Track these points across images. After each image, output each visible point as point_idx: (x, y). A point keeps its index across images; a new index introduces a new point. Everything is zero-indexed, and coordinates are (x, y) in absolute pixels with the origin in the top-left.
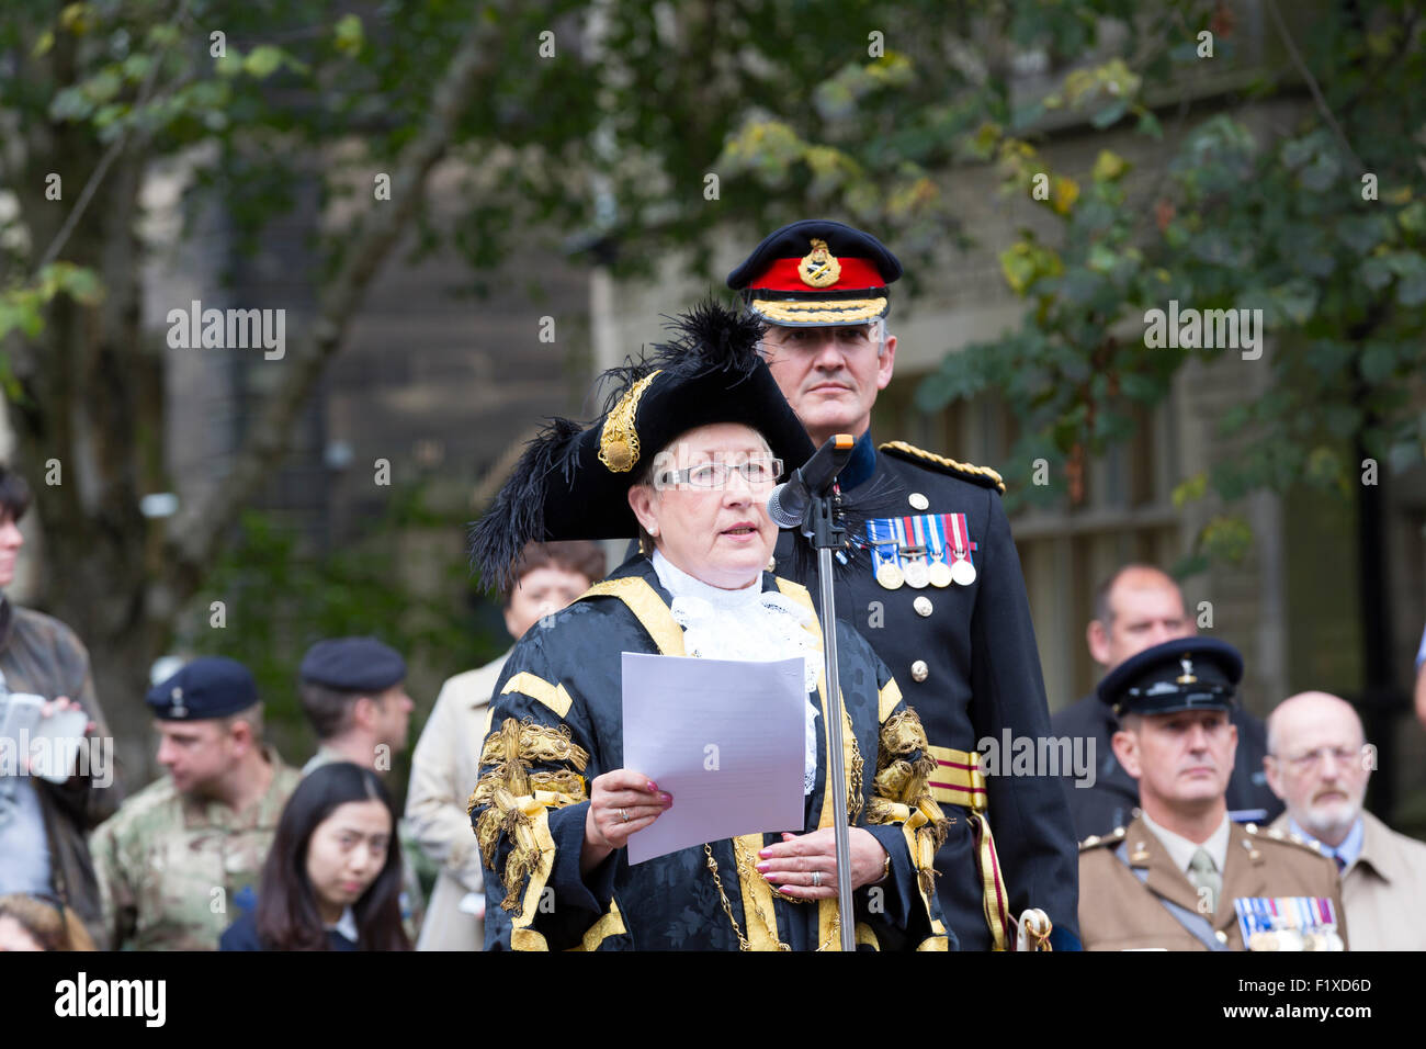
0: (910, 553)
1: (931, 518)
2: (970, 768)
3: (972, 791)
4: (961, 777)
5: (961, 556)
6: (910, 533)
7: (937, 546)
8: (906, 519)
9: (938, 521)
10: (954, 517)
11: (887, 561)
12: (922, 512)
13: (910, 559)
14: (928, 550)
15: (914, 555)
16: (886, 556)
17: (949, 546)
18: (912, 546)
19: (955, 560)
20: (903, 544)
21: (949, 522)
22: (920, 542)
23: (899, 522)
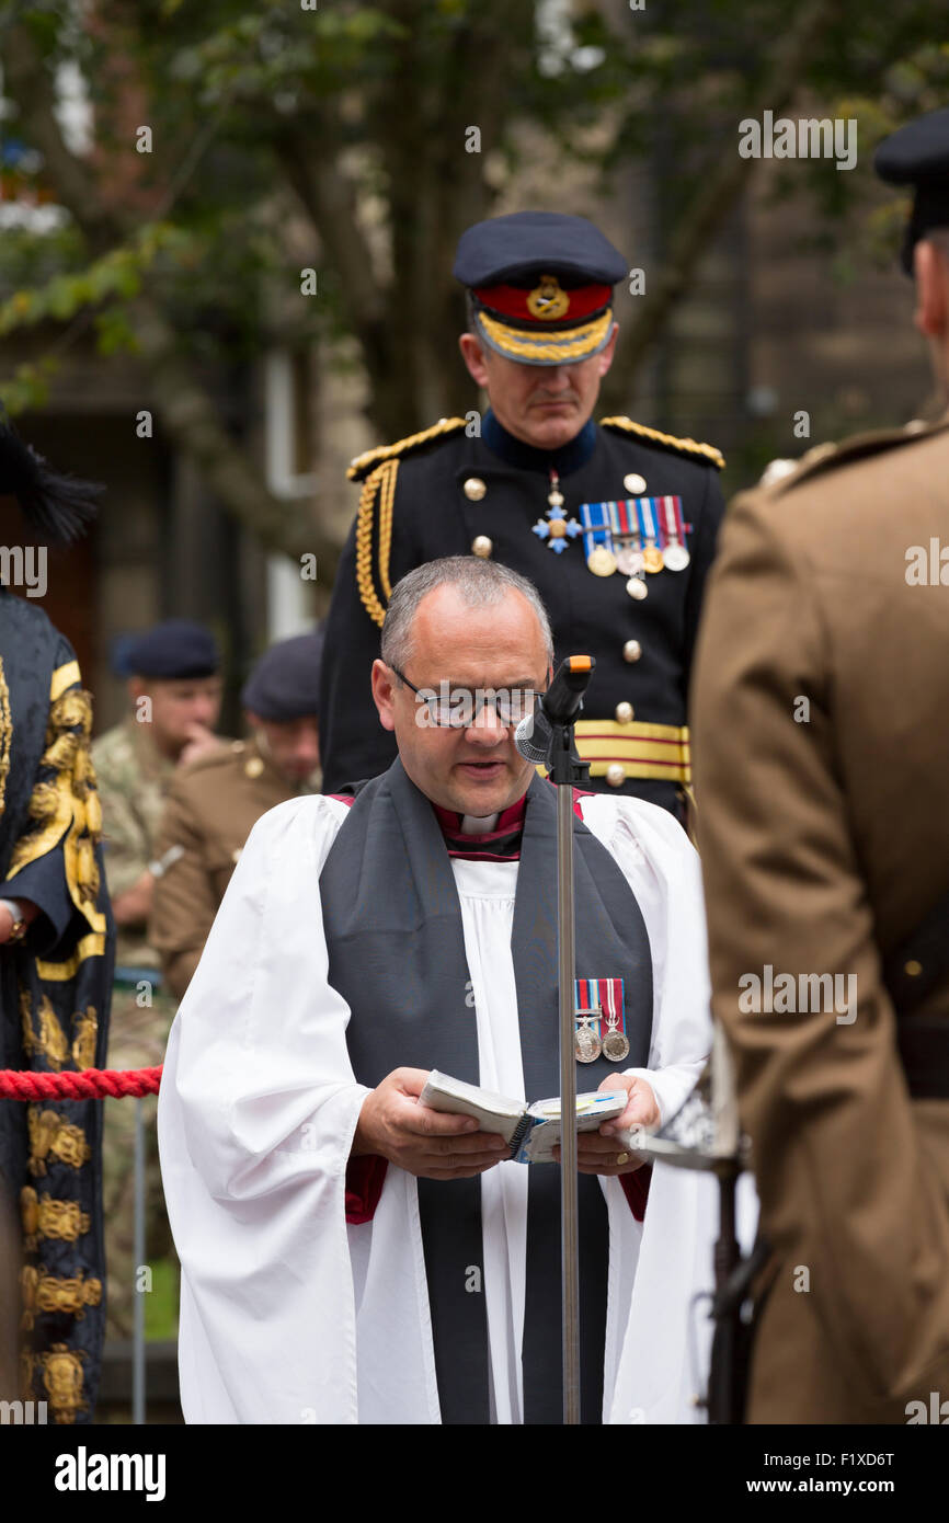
0: (622, 539)
1: (645, 502)
2: (681, 743)
3: (682, 765)
4: (671, 753)
5: (674, 541)
6: (623, 518)
7: (650, 530)
8: (621, 502)
9: (652, 506)
10: (669, 501)
11: (600, 547)
12: (637, 497)
13: (623, 545)
14: (641, 536)
15: (627, 541)
16: (600, 541)
17: (662, 530)
18: (625, 532)
19: (667, 544)
20: (616, 530)
21: (662, 505)
22: (634, 527)
23: (612, 506)
